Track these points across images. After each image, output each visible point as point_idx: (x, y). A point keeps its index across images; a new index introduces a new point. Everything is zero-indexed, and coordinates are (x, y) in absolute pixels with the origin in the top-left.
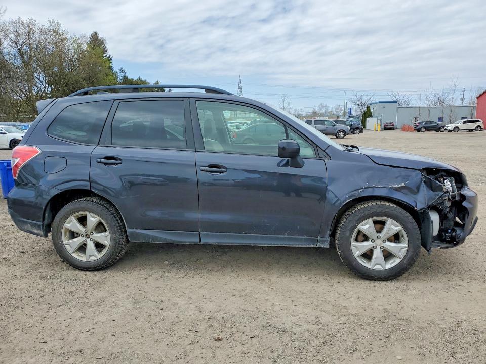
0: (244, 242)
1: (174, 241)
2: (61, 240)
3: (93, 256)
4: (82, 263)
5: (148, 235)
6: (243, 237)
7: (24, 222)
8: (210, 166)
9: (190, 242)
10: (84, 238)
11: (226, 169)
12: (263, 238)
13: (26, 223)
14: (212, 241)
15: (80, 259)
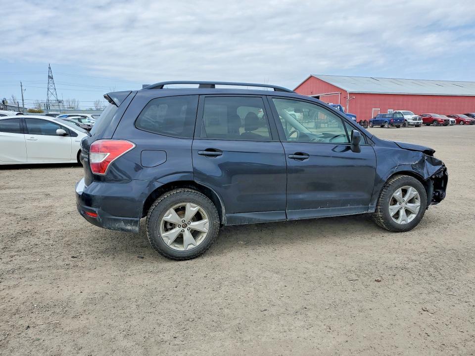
0: (315, 216)
1: (266, 220)
2: (160, 234)
3: (191, 244)
4: (179, 252)
5: (244, 218)
6: (319, 211)
7: (117, 219)
8: (296, 154)
9: (278, 220)
10: (182, 228)
11: (308, 155)
12: (333, 210)
13: (119, 220)
14: (296, 217)
15: (178, 249)
